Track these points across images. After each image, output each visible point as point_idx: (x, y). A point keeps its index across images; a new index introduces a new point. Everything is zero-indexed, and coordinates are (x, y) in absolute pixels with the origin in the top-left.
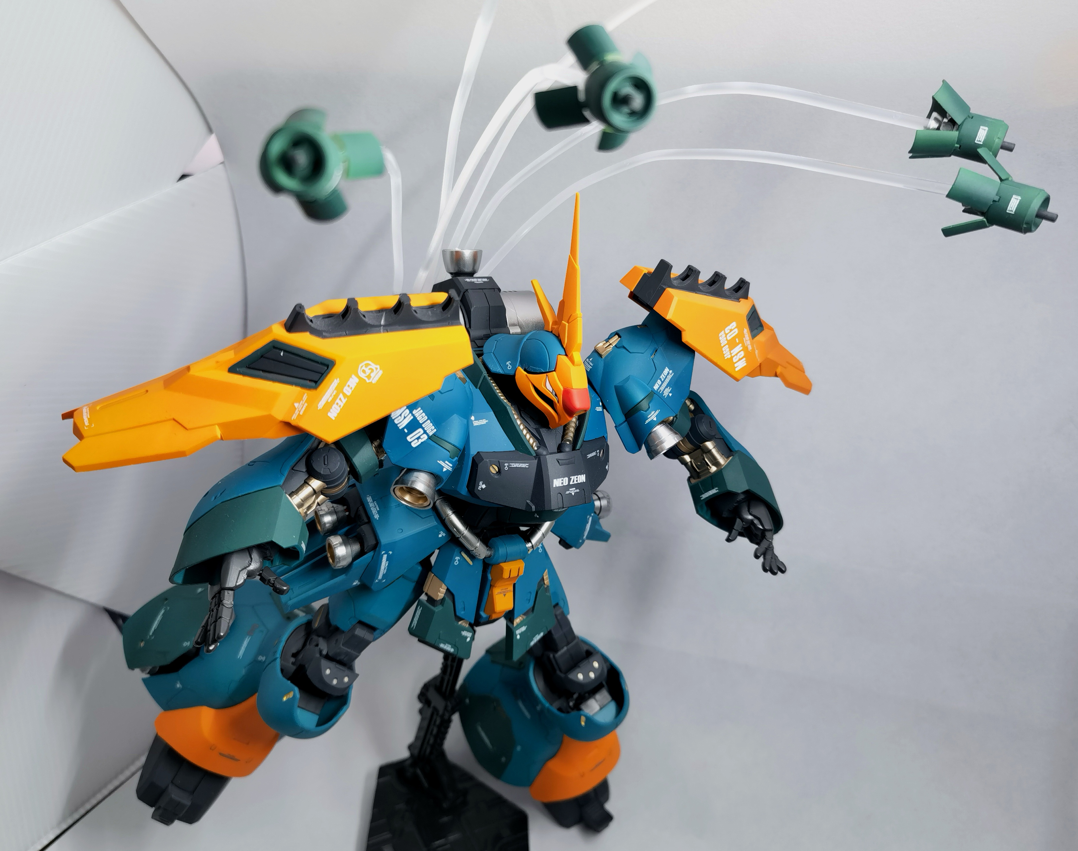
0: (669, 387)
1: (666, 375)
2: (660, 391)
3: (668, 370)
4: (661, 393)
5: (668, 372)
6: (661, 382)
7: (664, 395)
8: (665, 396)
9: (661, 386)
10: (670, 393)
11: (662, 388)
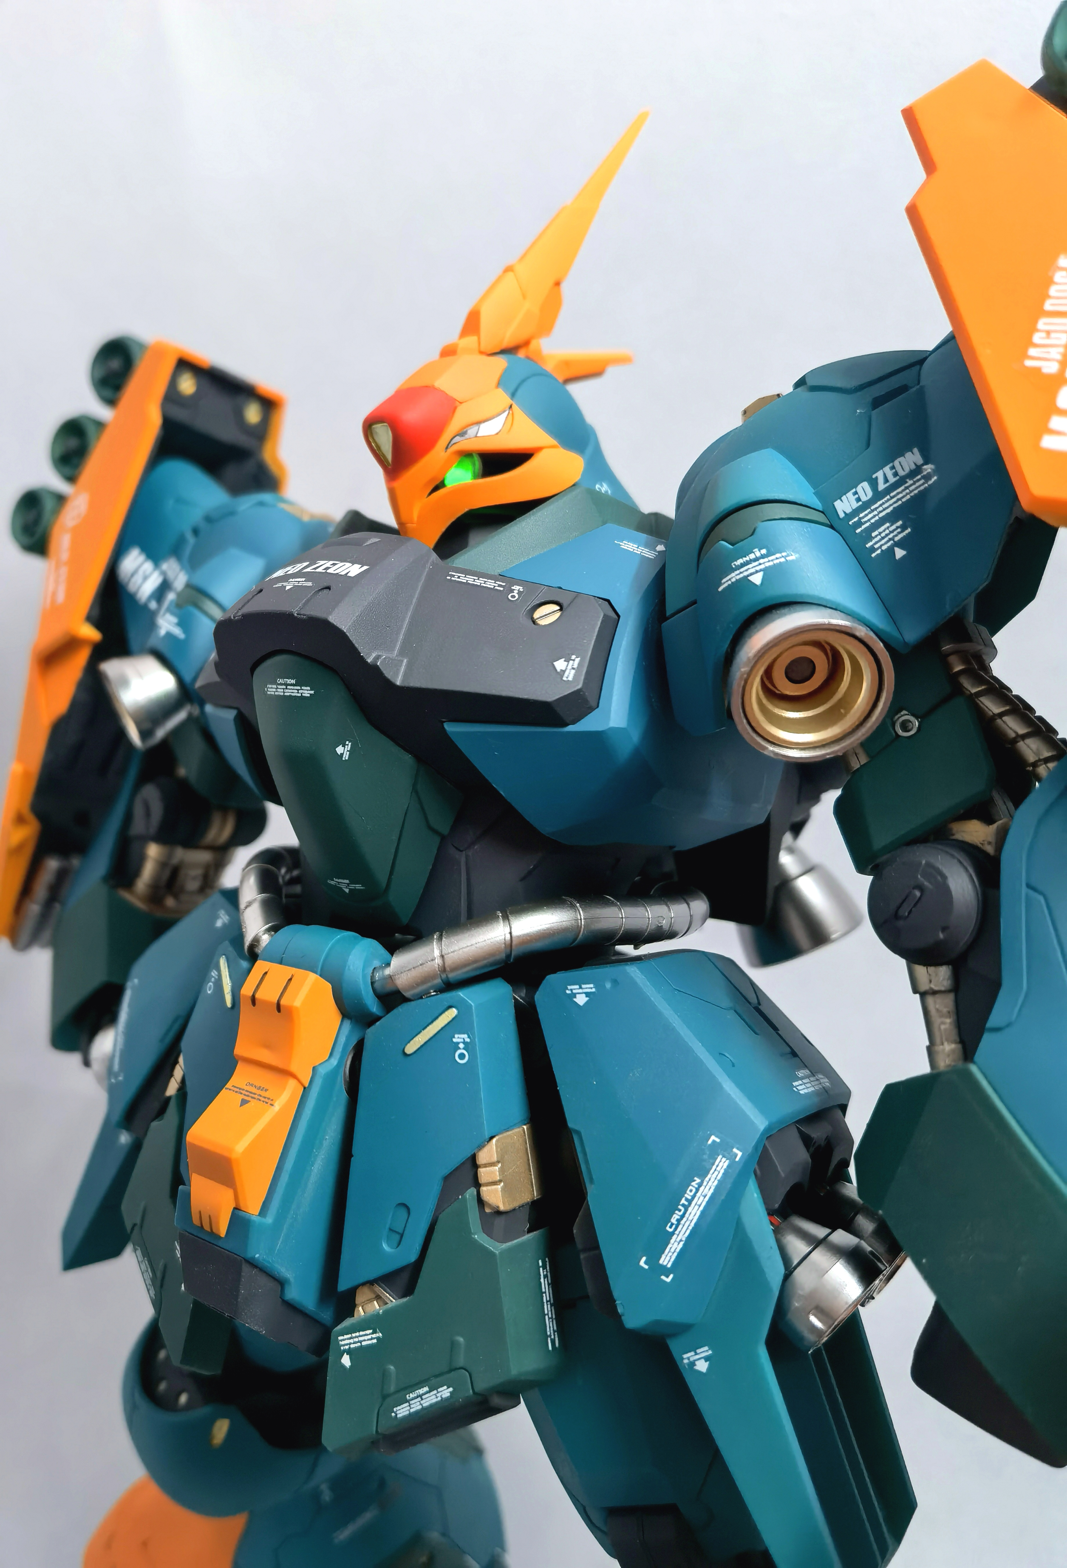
0: (900, 523)
1: (902, 473)
2: (859, 524)
3: (920, 461)
4: (858, 531)
5: (913, 467)
6: (870, 494)
7: (868, 545)
8: (873, 549)
9: (866, 505)
10: (899, 544)
11: (869, 517)
